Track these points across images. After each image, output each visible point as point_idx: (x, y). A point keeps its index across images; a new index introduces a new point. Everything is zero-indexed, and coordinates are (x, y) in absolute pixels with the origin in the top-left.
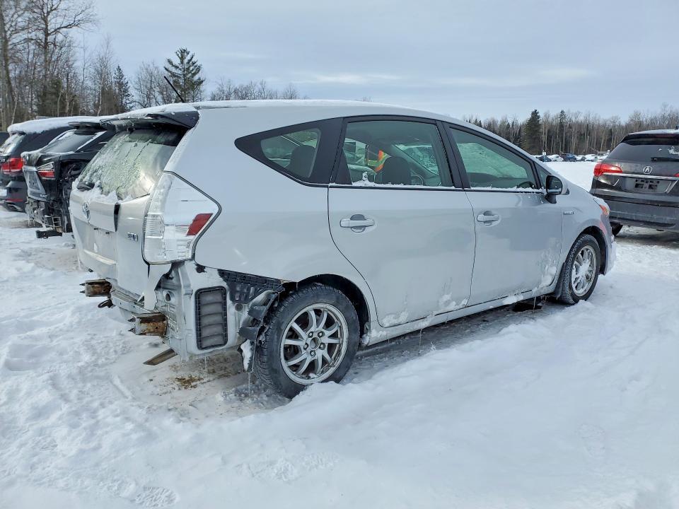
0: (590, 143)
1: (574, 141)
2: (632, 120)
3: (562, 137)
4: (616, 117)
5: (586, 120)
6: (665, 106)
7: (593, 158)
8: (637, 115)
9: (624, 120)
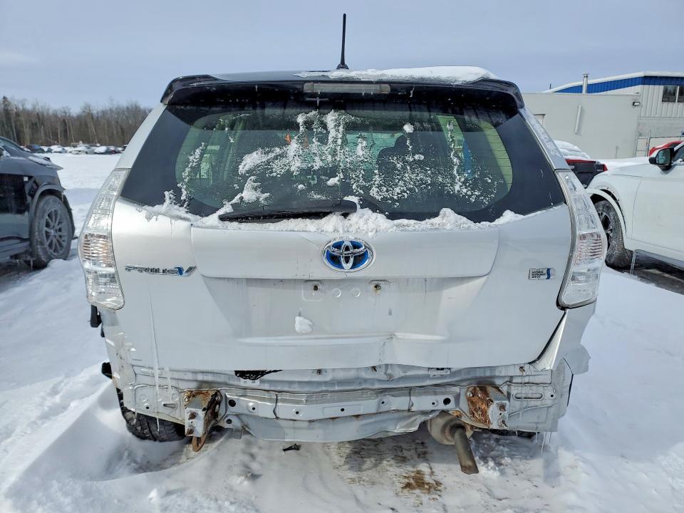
0: (45, 134)
1: (27, 131)
2: (84, 112)
3: (11, 126)
4: (67, 107)
5: (34, 108)
6: (112, 100)
7: (60, 149)
8: (88, 107)
9: (75, 110)
